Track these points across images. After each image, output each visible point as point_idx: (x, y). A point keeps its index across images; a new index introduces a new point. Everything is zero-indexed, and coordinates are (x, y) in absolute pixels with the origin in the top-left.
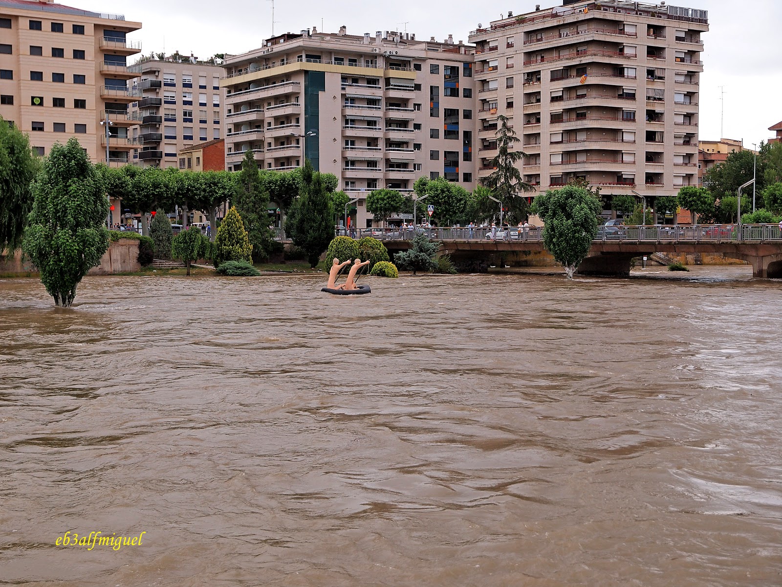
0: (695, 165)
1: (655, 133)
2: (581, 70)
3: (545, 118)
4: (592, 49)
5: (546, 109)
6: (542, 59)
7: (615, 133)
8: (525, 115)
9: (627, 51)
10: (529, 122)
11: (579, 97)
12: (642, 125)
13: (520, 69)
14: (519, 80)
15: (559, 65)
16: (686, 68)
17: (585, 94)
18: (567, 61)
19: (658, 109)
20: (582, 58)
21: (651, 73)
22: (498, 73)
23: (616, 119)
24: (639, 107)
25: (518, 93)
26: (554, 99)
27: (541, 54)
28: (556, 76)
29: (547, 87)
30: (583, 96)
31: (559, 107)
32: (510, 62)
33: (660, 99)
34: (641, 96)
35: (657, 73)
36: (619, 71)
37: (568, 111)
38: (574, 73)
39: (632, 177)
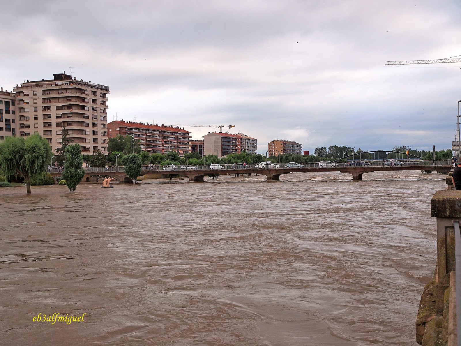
0: (106, 143)
1: (95, 131)
2: (69, 107)
3: (54, 124)
4: (73, 99)
5: (54, 121)
6: (50, 101)
7: (82, 131)
8: (44, 123)
9: (86, 100)
10: (45, 126)
11: (68, 117)
12: (91, 129)
13: (40, 104)
14: (40, 109)
15: (60, 104)
16: (103, 107)
17: (71, 116)
18: (64, 103)
19: (96, 122)
20: (71, 102)
21: (93, 109)
22: (29, 105)
23: (82, 126)
24: (90, 121)
25: (40, 113)
26: (57, 117)
27: (50, 99)
28: (58, 108)
29: (54, 112)
30: (71, 117)
31: (60, 121)
32: (35, 101)
33: (96, 119)
34: (91, 117)
35: (95, 109)
36: (83, 108)
37: (64, 122)
38: (66, 108)
39: (89, 148)
